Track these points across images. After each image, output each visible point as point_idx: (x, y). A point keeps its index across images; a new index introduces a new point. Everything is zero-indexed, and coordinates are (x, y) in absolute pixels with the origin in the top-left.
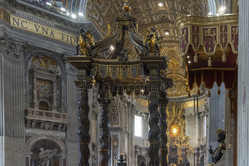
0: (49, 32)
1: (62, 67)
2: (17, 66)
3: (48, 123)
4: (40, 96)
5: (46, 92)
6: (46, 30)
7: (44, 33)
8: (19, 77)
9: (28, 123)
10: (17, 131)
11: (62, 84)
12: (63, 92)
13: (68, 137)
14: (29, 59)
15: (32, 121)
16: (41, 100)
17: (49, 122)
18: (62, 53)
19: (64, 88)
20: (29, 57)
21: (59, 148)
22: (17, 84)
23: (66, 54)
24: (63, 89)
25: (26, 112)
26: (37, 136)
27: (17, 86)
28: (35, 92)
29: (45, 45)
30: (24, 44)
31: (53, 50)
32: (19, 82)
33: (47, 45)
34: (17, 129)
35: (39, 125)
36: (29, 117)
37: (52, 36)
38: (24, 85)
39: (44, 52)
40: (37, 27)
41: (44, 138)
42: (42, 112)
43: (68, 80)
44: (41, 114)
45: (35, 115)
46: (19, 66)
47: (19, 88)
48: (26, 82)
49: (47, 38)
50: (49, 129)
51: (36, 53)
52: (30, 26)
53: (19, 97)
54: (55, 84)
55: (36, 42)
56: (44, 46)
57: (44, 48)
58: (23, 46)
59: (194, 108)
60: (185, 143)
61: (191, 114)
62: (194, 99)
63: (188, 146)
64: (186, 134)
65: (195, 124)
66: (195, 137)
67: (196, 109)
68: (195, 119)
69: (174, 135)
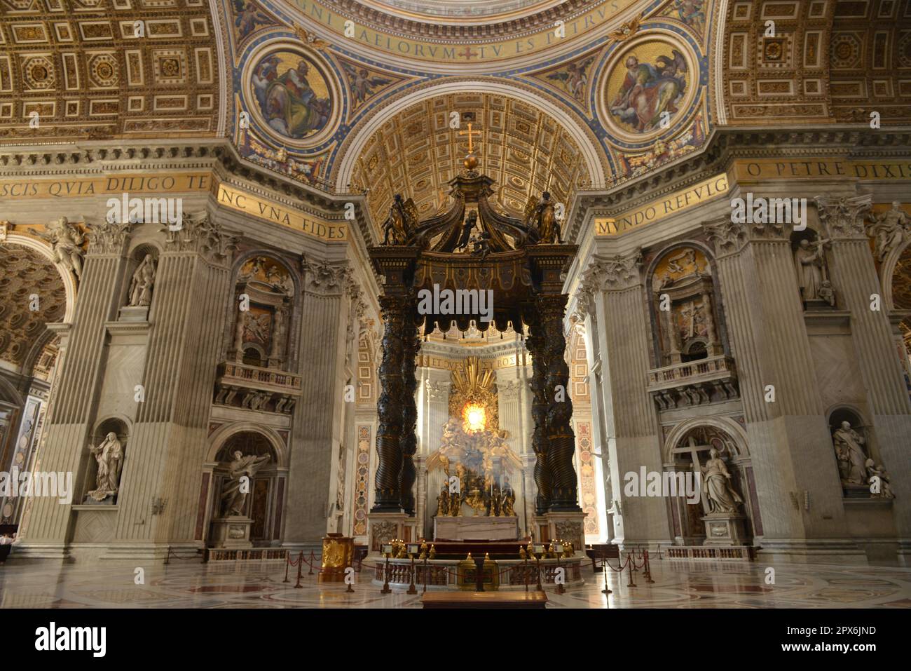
0: (282, 216)
1: (297, 280)
2: (216, 277)
3: (261, 395)
4: (247, 338)
5: (260, 331)
6: (277, 212)
7: (274, 216)
8: (217, 297)
9: (220, 394)
10: (196, 411)
11: (293, 312)
12: (293, 329)
13: (296, 426)
14: (239, 264)
15: (230, 388)
16: (248, 345)
17: (263, 392)
18: (300, 253)
19: (296, 322)
20: (241, 260)
21: (273, 453)
22: (210, 312)
23: (308, 256)
24: (294, 325)
25: (221, 370)
26: (232, 423)
27: (210, 315)
28: (241, 328)
29: (273, 239)
30: (236, 235)
31: (285, 248)
32: (215, 308)
33: (275, 239)
34: (197, 408)
35: (240, 398)
36: (227, 381)
37: (285, 224)
38: (224, 313)
39: (268, 250)
40: (263, 207)
41: (247, 428)
42: (252, 371)
43: (305, 306)
44: (248, 374)
45: (237, 377)
46: (220, 276)
47: (214, 320)
48: (227, 308)
49: (278, 227)
50: (258, 408)
51: (253, 253)
52: (250, 204)
53: (211, 338)
54: (279, 313)
55: (257, 233)
56: (270, 241)
57: (270, 243)
58: (234, 238)
59: (518, 370)
60: (500, 446)
61: (511, 382)
62: (518, 351)
63: (507, 452)
64: (501, 426)
65: (520, 402)
66: (521, 432)
67: (521, 372)
68: (520, 394)
69: (472, 427)
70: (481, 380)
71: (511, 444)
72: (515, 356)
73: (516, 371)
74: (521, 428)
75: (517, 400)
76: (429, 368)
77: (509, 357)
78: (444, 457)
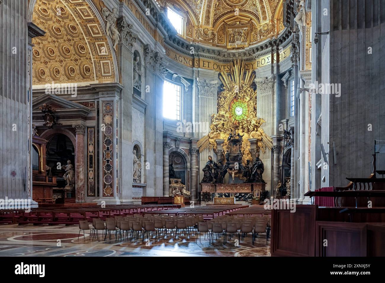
59: (273, 67)
60: (257, 131)
61: (267, 78)
62: (273, 50)
63: (262, 135)
64: (259, 115)
65: (273, 94)
66: (273, 119)
67: (275, 68)
68: (273, 87)
69: (237, 118)
70: (244, 79)
71: (265, 128)
72: (270, 55)
73: (270, 68)
74: (273, 115)
75: (271, 93)
76: (199, 69)
77: (265, 57)
78: (212, 140)
